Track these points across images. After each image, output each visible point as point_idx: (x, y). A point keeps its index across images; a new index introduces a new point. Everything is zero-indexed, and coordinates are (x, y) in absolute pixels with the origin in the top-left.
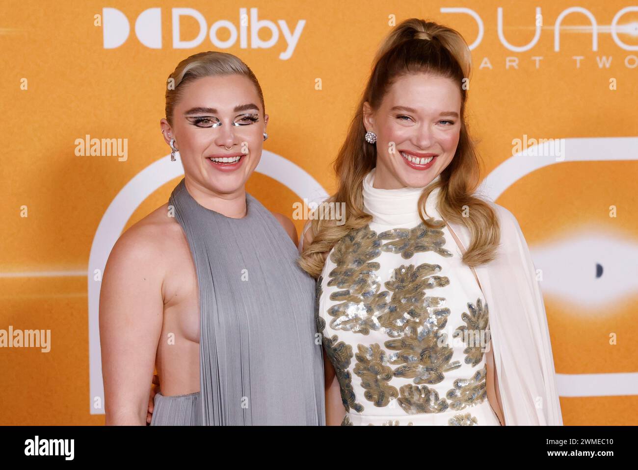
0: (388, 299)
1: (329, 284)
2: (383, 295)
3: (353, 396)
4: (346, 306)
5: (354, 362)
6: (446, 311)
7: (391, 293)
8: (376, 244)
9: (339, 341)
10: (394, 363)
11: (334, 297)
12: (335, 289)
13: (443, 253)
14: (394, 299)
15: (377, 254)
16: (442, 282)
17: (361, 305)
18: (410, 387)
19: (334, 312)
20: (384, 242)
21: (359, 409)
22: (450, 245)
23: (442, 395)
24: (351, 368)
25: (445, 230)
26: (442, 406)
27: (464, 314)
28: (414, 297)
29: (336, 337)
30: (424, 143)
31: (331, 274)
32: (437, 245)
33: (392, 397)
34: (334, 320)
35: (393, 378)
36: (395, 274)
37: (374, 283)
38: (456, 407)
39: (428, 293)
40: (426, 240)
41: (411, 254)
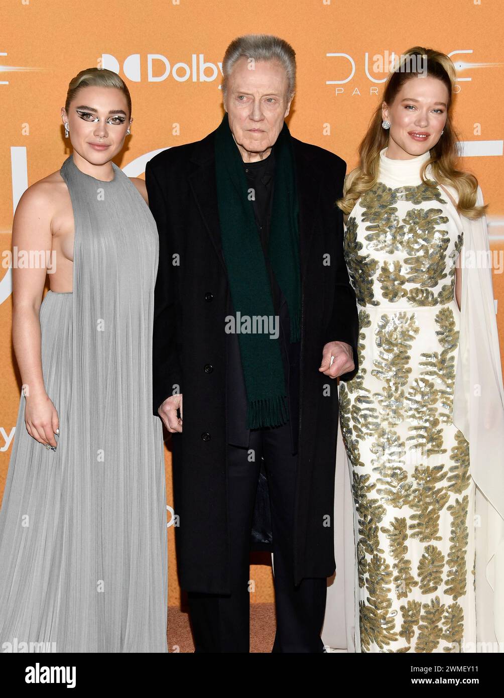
0: (406, 230)
1: (363, 220)
2: (402, 227)
3: (372, 295)
4: (378, 235)
5: (379, 272)
6: (448, 240)
7: (408, 226)
8: (394, 197)
9: (371, 257)
10: (408, 273)
11: (368, 228)
12: (368, 224)
13: (442, 201)
14: (411, 230)
15: (396, 202)
16: (445, 220)
17: (388, 234)
18: (417, 289)
19: (369, 238)
20: (399, 194)
21: (376, 304)
22: (443, 197)
23: (436, 295)
24: (375, 277)
25: (438, 187)
26: (435, 302)
27: (456, 242)
28: (427, 229)
29: (368, 256)
30: (423, 123)
31: (363, 215)
32: (437, 196)
33: (403, 296)
34: (369, 244)
35: (406, 283)
36: (409, 214)
37: (395, 220)
38: (442, 302)
39: (437, 227)
40: (428, 194)
41: (420, 202)
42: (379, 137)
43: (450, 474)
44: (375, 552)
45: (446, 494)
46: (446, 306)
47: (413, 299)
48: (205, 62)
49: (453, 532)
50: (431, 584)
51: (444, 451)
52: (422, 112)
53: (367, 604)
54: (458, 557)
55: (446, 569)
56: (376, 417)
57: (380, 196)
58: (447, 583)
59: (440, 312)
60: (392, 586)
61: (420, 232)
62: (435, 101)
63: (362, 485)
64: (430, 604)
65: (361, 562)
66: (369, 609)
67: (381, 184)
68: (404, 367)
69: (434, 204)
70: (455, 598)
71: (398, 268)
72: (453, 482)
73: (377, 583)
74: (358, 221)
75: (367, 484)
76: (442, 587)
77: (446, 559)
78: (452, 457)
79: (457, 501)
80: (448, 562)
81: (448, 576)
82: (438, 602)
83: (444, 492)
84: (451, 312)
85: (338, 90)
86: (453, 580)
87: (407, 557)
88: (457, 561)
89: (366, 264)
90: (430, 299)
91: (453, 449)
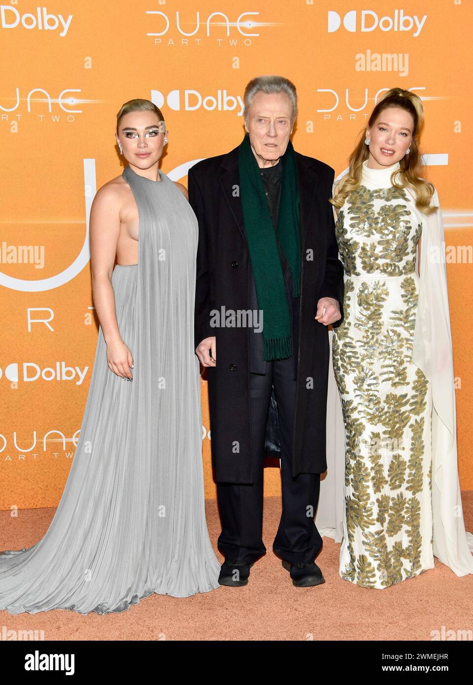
0: (380, 220)
1: (348, 213)
2: (377, 218)
3: (355, 268)
4: (359, 224)
5: (359, 251)
6: (410, 228)
7: (381, 218)
8: (371, 196)
9: (354, 240)
10: (381, 252)
11: (352, 219)
12: (352, 215)
13: (406, 200)
14: (383, 220)
15: (373, 200)
16: (408, 213)
17: (366, 223)
18: (387, 264)
19: (352, 226)
20: (375, 194)
21: (358, 274)
22: (408, 196)
23: (401, 268)
24: (357, 255)
25: (404, 189)
26: (401, 273)
27: (416, 229)
28: (395, 220)
29: (352, 238)
30: (391, 142)
31: (349, 209)
32: (403, 196)
33: (377, 269)
34: (352, 230)
35: (379, 259)
36: (382, 209)
37: (372, 213)
38: (405, 273)
39: (402, 218)
40: (397, 194)
41: (390, 200)
43: (412, 401)
44: (358, 459)
45: (408, 416)
46: (409, 276)
47: (384, 271)
48: (228, 95)
49: (412, 444)
50: (397, 483)
51: (408, 384)
52: (391, 134)
53: (352, 498)
54: (416, 463)
55: (407, 471)
56: (358, 358)
57: (362, 195)
58: (408, 482)
59: (405, 280)
60: (370, 484)
61: (389, 221)
62: (401, 126)
63: (347, 408)
64: (396, 498)
65: (348, 467)
66: (353, 501)
67: (362, 186)
68: (378, 321)
69: (401, 201)
70: (414, 493)
71: (373, 247)
72: (414, 407)
73: (360, 482)
74: (345, 214)
75: (351, 407)
76: (405, 485)
77: (408, 464)
78: (414, 388)
79: (416, 421)
80: (409, 467)
81: (409, 477)
82: (402, 497)
83: (407, 414)
84: (413, 280)
85: (326, 117)
86: (412, 480)
87: (380, 462)
88: (415, 466)
89: (350, 245)
90: (397, 270)
91: (414, 382)
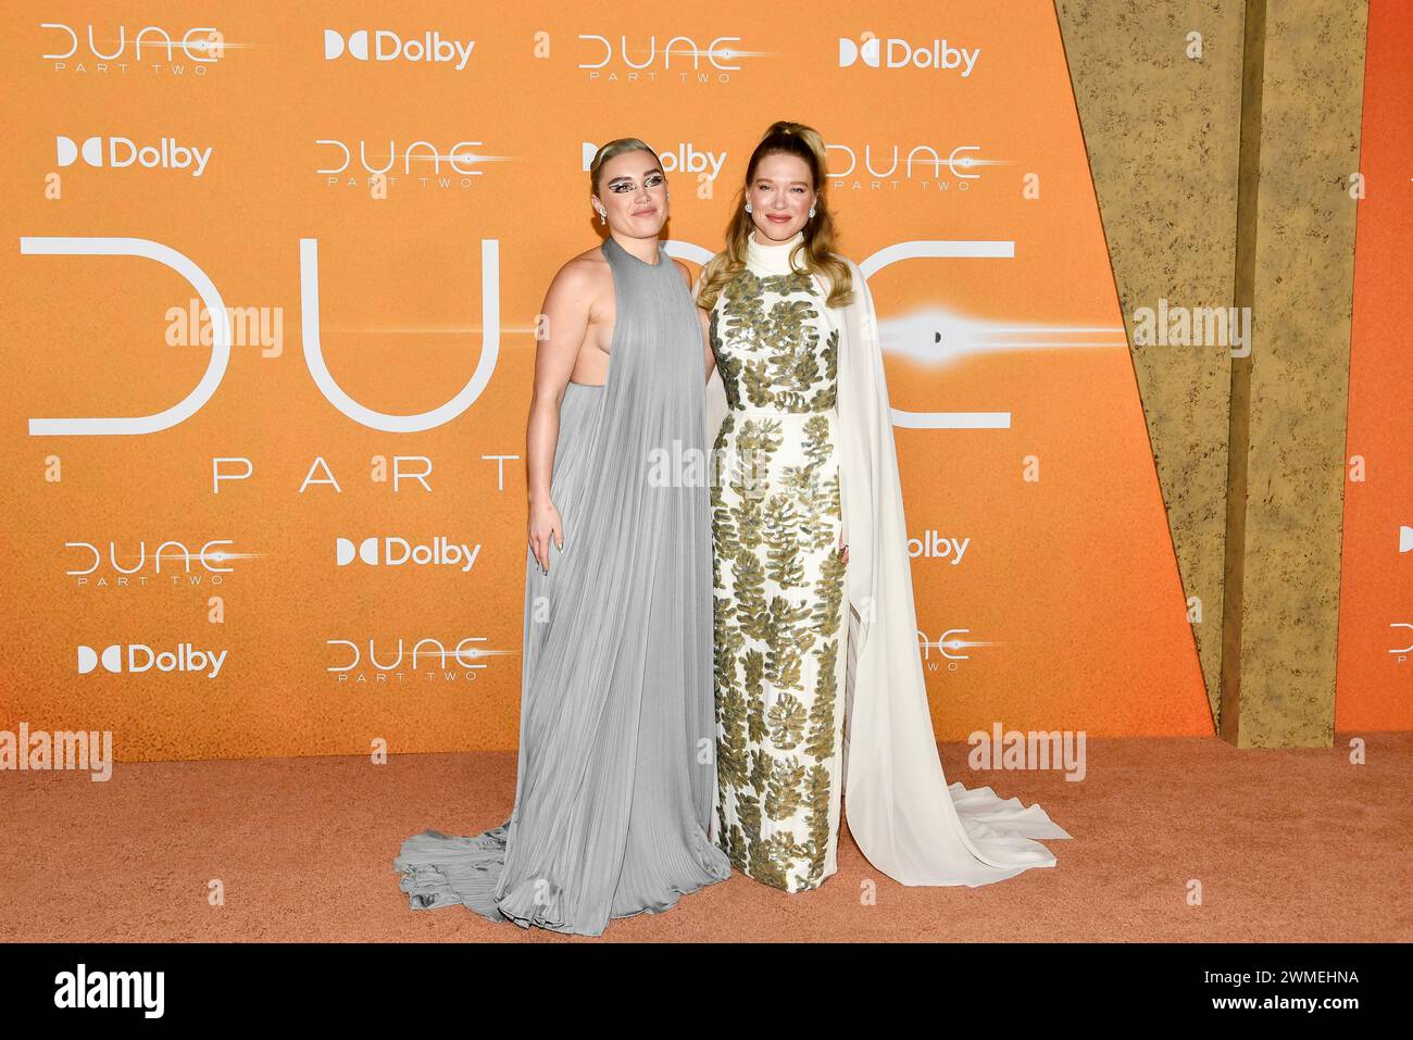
0: (771, 326)
1: (725, 314)
2: (767, 322)
3: (738, 397)
4: (740, 330)
5: (742, 372)
6: (817, 337)
7: (774, 321)
8: (760, 287)
9: (733, 356)
10: (774, 374)
11: (730, 323)
12: (730, 317)
13: (812, 293)
14: (776, 326)
15: (762, 294)
16: (814, 315)
17: (751, 330)
18: (785, 393)
19: (730, 334)
20: (766, 284)
21: (742, 408)
22: (816, 287)
23: (808, 401)
24: (739, 377)
25: (811, 276)
26: (806, 409)
27: (828, 340)
28: (793, 325)
29: (730, 354)
30: (780, 205)
31: (725, 307)
32: (808, 287)
33: (770, 401)
34: (730, 340)
35: (773, 386)
36: (776, 307)
37: (760, 314)
38: (816, 409)
39: (804, 322)
40: (798, 284)
41: (788, 294)
42: (744, 223)
43: (815, 613)
44: (731, 686)
45: (809, 636)
46: (820, 414)
47: (781, 404)
49: (819, 682)
50: (788, 739)
51: (808, 584)
52: (777, 195)
53: (723, 742)
54: (824, 712)
55: (808, 725)
56: (735, 536)
57: (746, 286)
58: (809, 741)
59: (811, 420)
60: (746, 724)
61: (784, 328)
62: (790, 179)
65: (717, 693)
66: (726, 748)
67: (748, 271)
69: (803, 296)
70: (819, 759)
71: (763, 368)
72: (819, 623)
73: (734, 720)
74: (720, 314)
75: (727, 609)
76: (803, 745)
77: (809, 713)
78: (818, 592)
79: (825, 646)
80: (810, 717)
81: (811, 733)
83: (808, 632)
84: (826, 421)
86: (816, 738)
87: (761, 698)
88: (822, 716)
89: (728, 363)
90: (800, 405)
91: (818, 583)
